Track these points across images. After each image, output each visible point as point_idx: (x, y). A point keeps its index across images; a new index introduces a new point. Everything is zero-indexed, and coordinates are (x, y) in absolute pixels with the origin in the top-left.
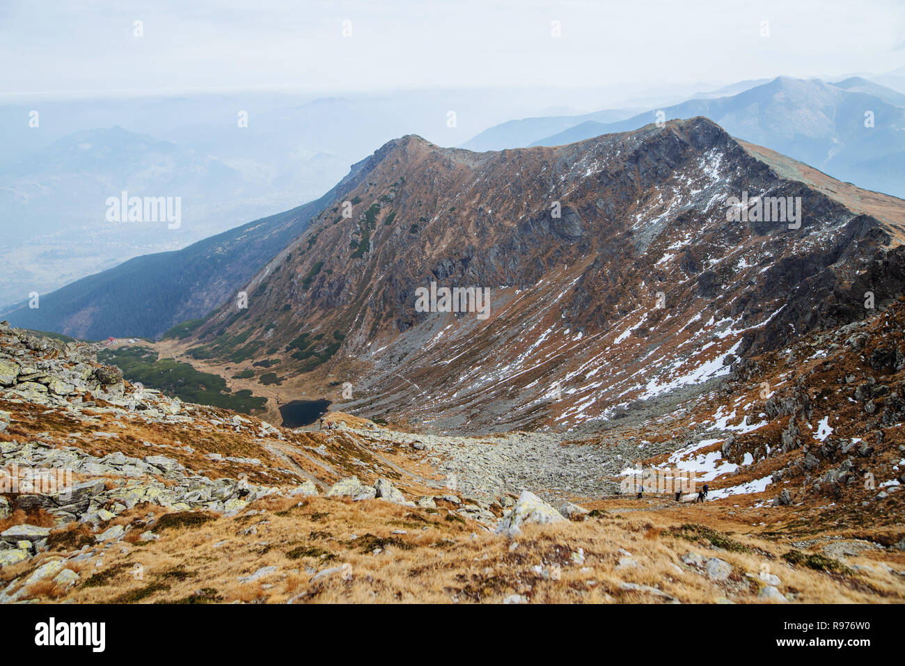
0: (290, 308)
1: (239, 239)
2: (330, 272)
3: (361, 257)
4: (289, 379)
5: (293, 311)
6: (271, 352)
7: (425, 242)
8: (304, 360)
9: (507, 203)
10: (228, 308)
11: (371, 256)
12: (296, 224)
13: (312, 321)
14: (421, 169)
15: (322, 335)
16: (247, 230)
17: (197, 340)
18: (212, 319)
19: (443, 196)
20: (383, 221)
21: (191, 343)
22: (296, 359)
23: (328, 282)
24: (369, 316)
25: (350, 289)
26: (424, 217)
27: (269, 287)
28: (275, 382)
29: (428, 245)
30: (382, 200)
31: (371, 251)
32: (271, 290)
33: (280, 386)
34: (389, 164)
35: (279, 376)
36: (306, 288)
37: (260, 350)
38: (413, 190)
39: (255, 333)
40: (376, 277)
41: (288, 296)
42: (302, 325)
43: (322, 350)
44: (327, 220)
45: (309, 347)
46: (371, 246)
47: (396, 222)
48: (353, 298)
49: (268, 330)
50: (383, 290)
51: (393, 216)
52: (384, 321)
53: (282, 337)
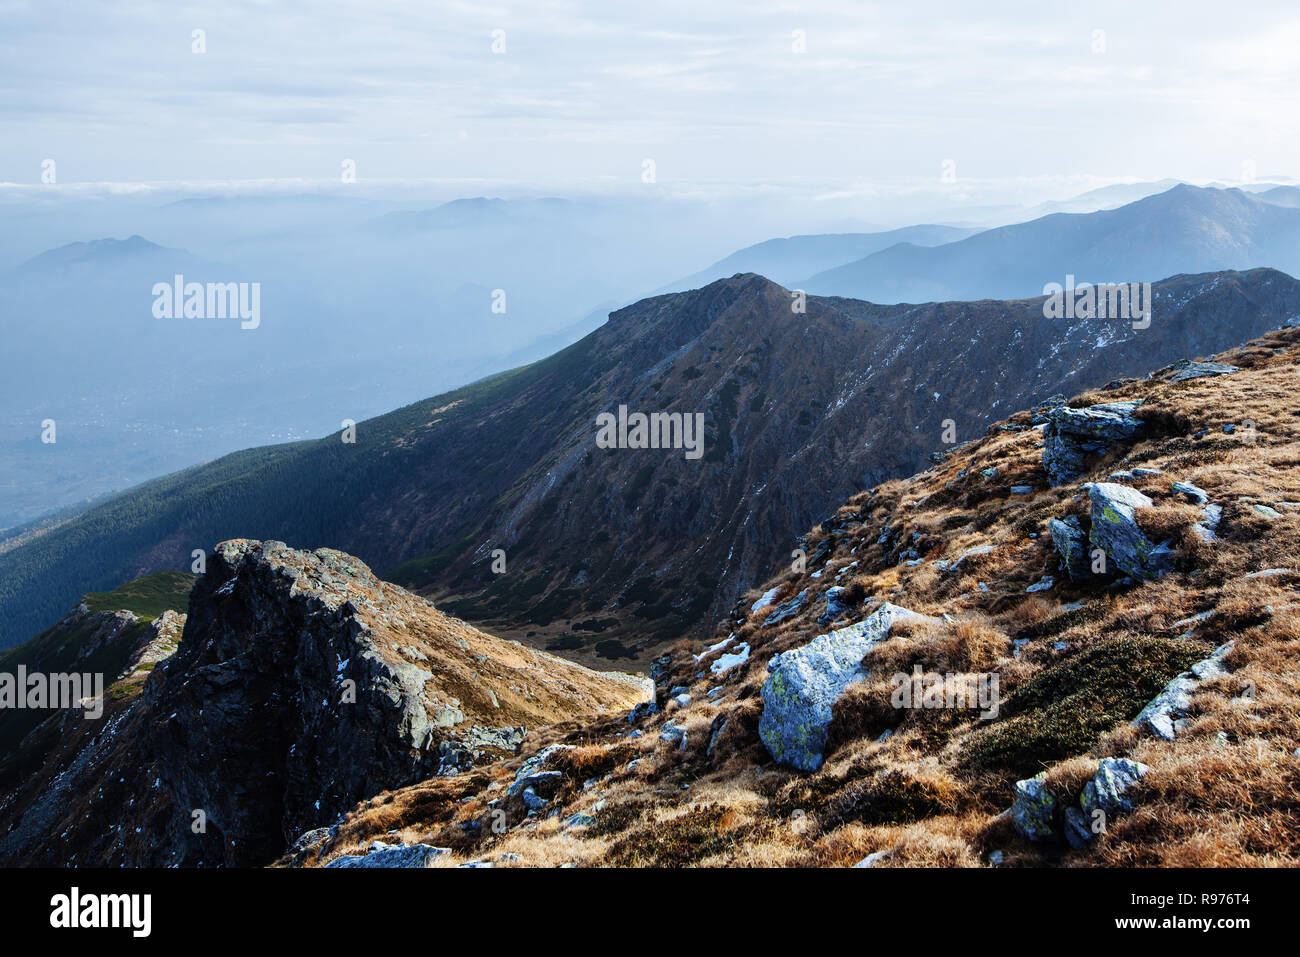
0: (608, 539)
1: (430, 424)
2: (672, 482)
3: (723, 460)
4: (646, 650)
5: (614, 542)
6: (595, 607)
7: (832, 439)
8: (657, 620)
9: (964, 383)
10: (488, 537)
11: (736, 459)
12: (530, 403)
13: (652, 558)
14: (797, 327)
15: (679, 580)
16: (436, 411)
17: (448, 589)
18: (462, 556)
19: (843, 370)
20: (747, 405)
21: (440, 594)
22: (645, 619)
23: (673, 499)
24: (750, 551)
25: (711, 509)
26: (817, 400)
27: (563, 504)
28: (626, 656)
29: (838, 443)
30: (740, 374)
31: (736, 451)
32: (567, 510)
33: (636, 662)
34: (739, 319)
35: (627, 645)
36: (631, 507)
37: (575, 604)
38: (789, 359)
39: (557, 576)
40: (752, 491)
41: (600, 519)
42: (634, 565)
43: (685, 602)
44: (646, 402)
45: (660, 600)
46: (735, 442)
47: (768, 407)
48: (718, 523)
49: (577, 573)
50: (766, 511)
51: (762, 397)
52: (777, 559)
53: (605, 584)
